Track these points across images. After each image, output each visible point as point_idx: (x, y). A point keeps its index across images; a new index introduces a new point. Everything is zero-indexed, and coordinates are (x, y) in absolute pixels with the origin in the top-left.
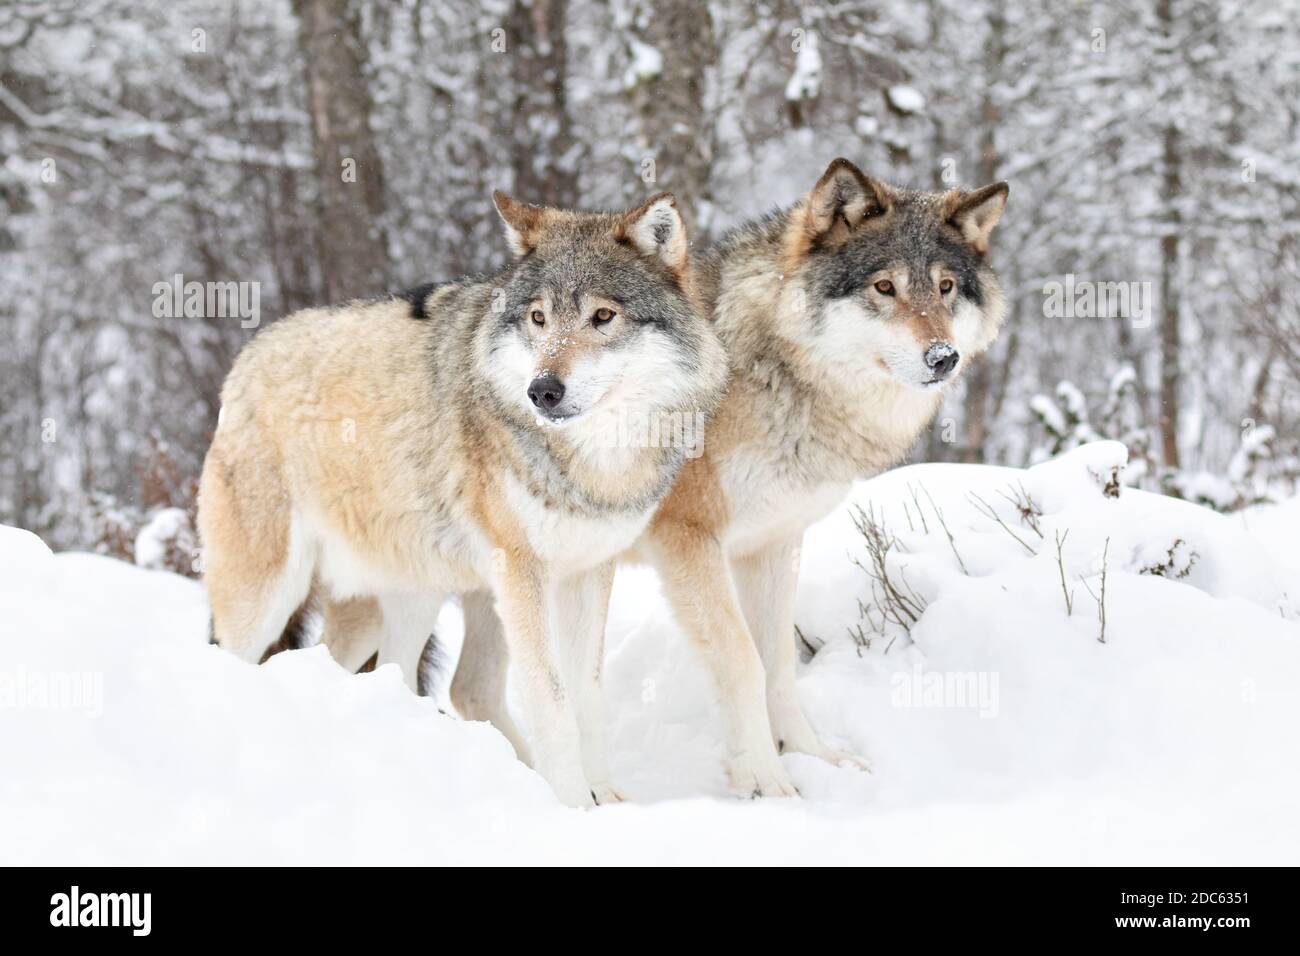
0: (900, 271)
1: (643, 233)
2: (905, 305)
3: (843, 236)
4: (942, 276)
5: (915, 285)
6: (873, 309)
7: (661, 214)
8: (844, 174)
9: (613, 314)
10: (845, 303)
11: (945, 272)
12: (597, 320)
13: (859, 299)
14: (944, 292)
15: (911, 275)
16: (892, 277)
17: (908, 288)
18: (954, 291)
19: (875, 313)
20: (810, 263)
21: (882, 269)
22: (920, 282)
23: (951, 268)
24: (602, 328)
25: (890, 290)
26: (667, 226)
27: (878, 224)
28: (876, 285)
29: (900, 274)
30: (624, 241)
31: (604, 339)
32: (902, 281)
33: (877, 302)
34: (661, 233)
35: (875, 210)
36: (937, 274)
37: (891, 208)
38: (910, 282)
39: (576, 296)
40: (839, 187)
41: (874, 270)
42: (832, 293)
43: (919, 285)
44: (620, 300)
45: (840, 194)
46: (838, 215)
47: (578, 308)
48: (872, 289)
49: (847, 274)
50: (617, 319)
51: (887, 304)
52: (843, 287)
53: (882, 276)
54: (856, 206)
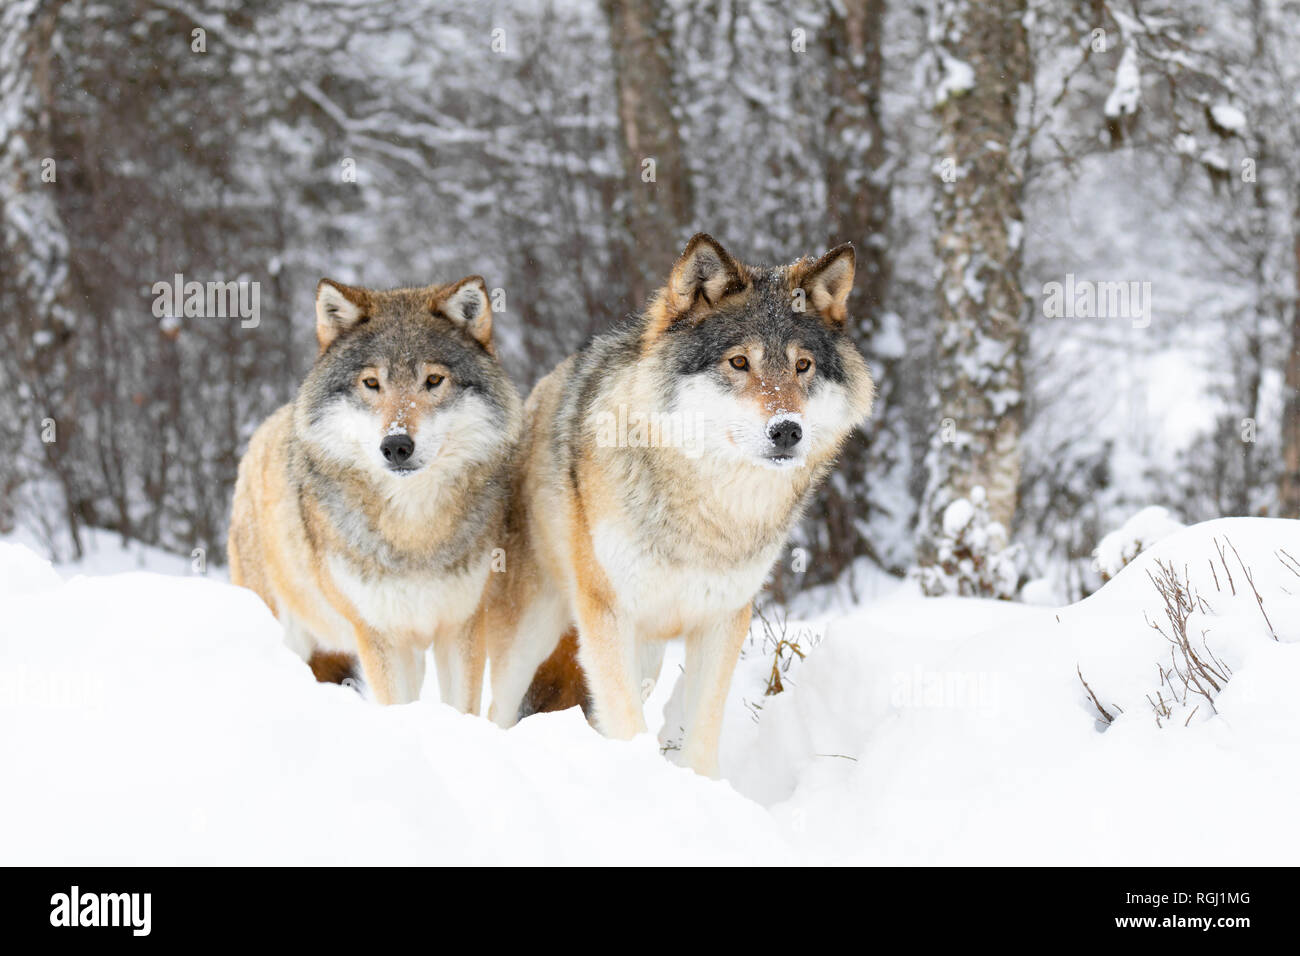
0: (755, 345)
1: (454, 310)
2: (756, 381)
3: (703, 312)
4: (799, 354)
5: (769, 360)
6: (727, 384)
7: (471, 294)
8: (705, 250)
9: (441, 379)
10: (699, 379)
11: (802, 351)
12: (431, 383)
13: (714, 375)
14: (800, 371)
15: (766, 350)
16: (747, 352)
17: (763, 363)
18: (812, 370)
19: (728, 388)
20: (667, 340)
21: (735, 344)
22: (777, 360)
23: (807, 346)
24: (434, 391)
25: (743, 365)
26: (475, 304)
27: (737, 300)
28: (731, 361)
29: (755, 348)
30: (439, 314)
31: (438, 399)
32: (756, 355)
33: (731, 376)
34: (469, 309)
35: (735, 287)
36: (793, 353)
37: (750, 285)
38: (765, 357)
39: (412, 364)
40: (700, 263)
41: (729, 345)
42: (687, 370)
43: (774, 360)
44: (449, 365)
45: (701, 272)
46: (699, 293)
47: (415, 374)
48: (727, 364)
49: (703, 348)
50: (446, 382)
51: (741, 379)
52: (697, 363)
53: (735, 352)
54: (716, 283)
